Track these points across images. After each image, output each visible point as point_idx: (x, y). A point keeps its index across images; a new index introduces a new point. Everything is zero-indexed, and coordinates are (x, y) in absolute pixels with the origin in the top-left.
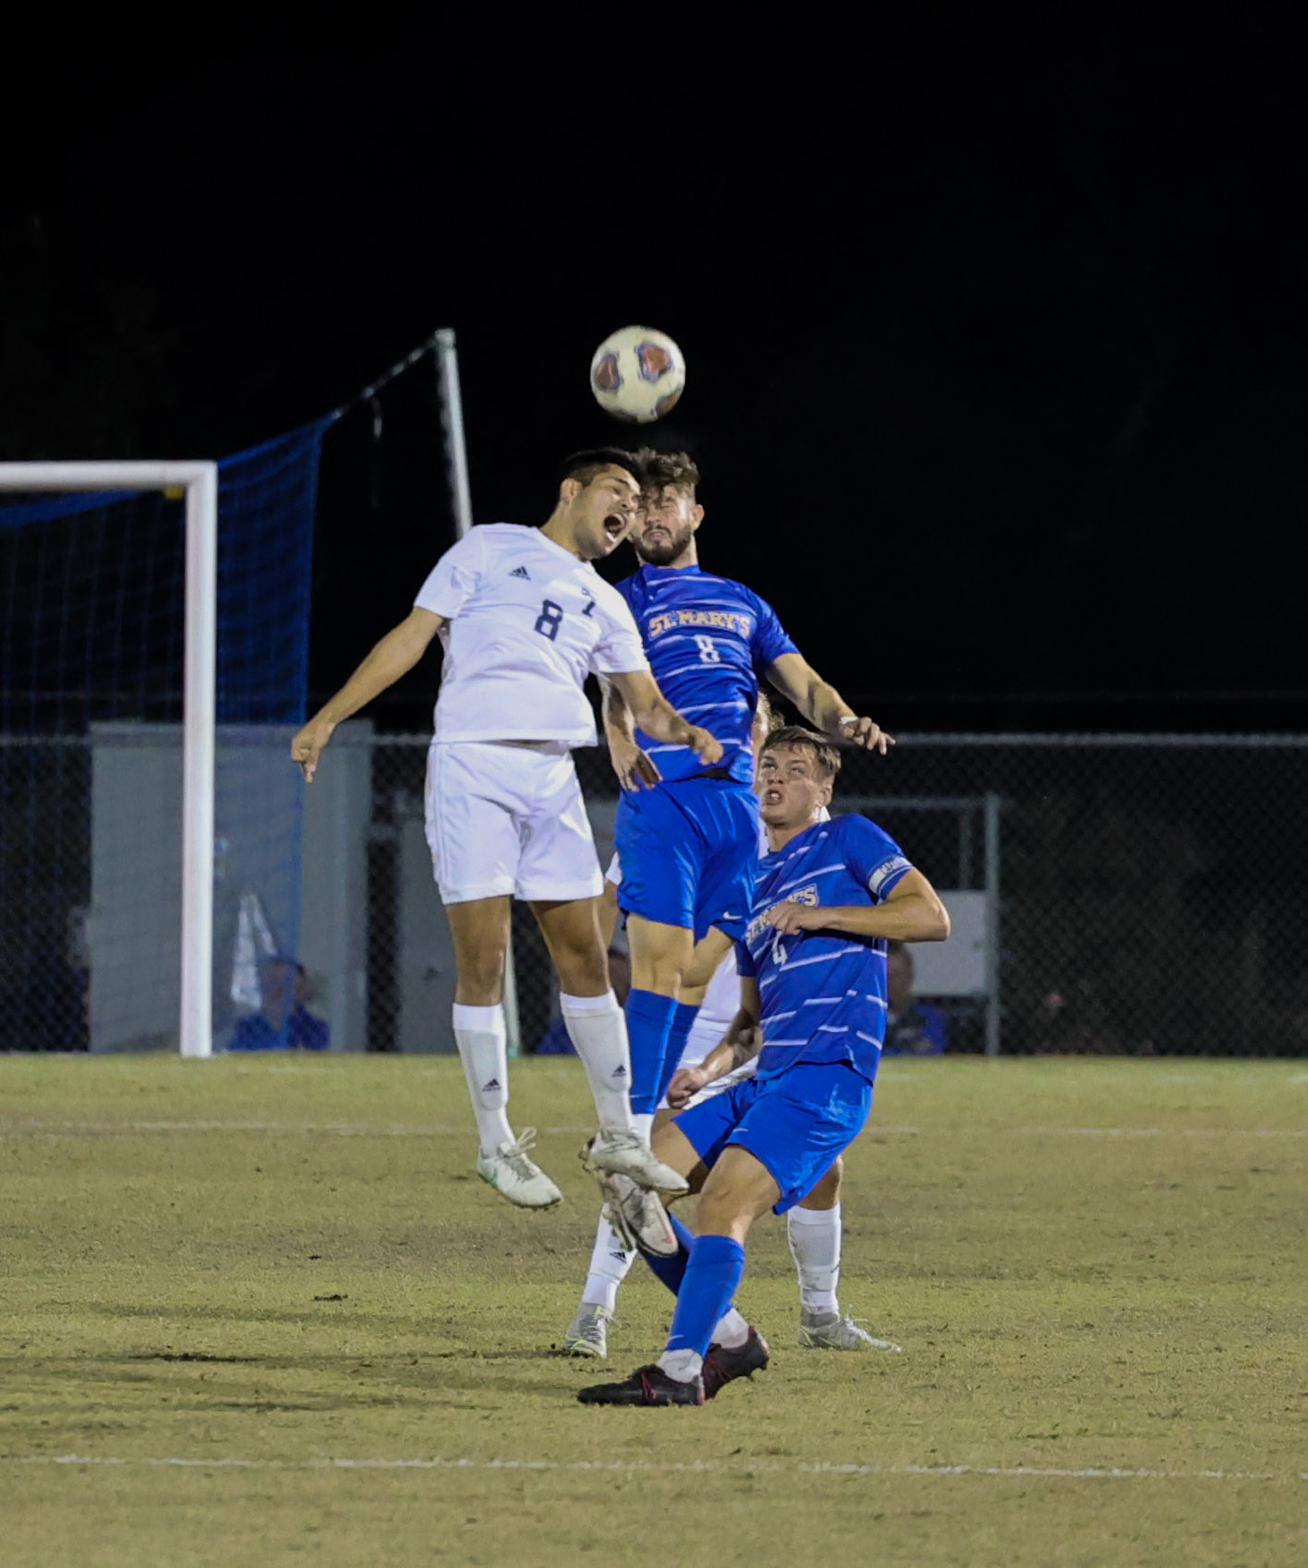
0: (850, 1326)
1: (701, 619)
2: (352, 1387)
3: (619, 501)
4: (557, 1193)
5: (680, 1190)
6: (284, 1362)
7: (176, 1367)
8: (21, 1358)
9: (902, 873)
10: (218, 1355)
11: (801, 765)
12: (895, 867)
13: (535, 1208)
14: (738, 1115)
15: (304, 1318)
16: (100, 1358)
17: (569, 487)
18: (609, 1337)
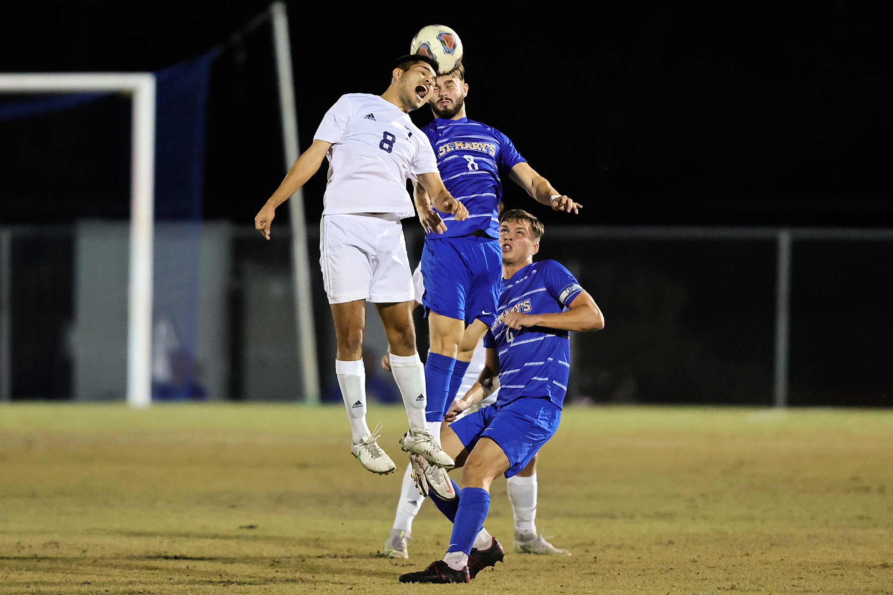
0: (543, 541)
1: (468, 146)
2: (271, 573)
3: (425, 79)
4: (393, 465)
5: (451, 465)
6: (232, 561)
7: (171, 563)
8: (84, 558)
9: (578, 293)
10: (193, 556)
11: (522, 230)
12: (574, 290)
13: (381, 473)
14: (487, 423)
15: (237, 537)
16: (128, 558)
17: (397, 72)
18: (408, 548)
